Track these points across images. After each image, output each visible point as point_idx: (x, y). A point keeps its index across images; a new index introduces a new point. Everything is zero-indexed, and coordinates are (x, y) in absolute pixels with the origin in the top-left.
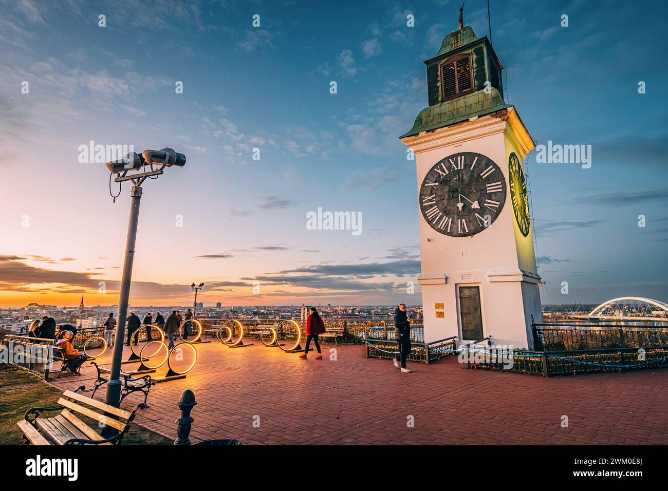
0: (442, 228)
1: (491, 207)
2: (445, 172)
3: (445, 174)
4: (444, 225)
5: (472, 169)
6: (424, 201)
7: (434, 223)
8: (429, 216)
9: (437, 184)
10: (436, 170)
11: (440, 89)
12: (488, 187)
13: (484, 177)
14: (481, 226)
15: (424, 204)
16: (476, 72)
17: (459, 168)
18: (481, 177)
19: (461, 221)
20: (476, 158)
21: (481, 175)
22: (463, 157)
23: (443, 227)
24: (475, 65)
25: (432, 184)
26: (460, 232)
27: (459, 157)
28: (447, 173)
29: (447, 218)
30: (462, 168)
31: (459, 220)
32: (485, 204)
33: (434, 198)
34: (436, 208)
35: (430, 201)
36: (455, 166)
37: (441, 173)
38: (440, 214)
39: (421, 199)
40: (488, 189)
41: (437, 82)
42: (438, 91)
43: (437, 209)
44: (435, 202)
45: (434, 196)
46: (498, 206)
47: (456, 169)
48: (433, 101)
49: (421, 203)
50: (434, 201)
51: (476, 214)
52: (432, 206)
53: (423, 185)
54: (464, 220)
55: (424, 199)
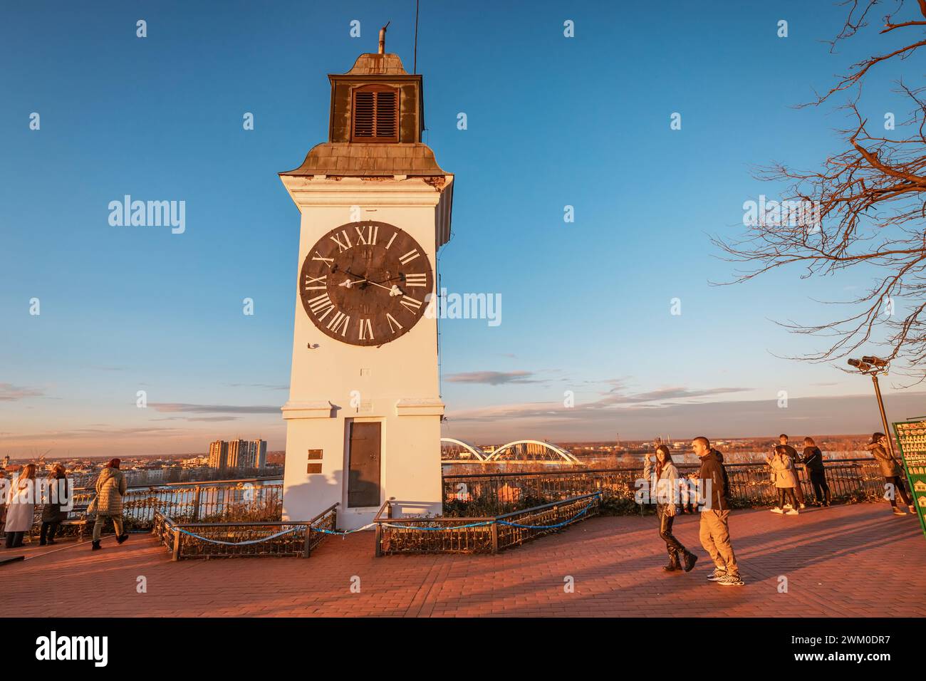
0: (333, 330)
1: (409, 307)
2: (347, 245)
3: (346, 248)
4: (336, 324)
5: (387, 248)
6: (307, 282)
7: (320, 320)
8: (314, 308)
9: (332, 260)
10: (332, 238)
11: (349, 122)
12: (408, 278)
13: (403, 263)
14: (393, 332)
15: (307, 288)
16: (403, 116)
17: (369, 243)
18: (400, 262)
19: (364, 323)
20: (396, 234)
21: (400, 259)
22: (377, 228)
23: (335, 327)
24: (402, 108)
25: (324, 259)
26: (360, 338)
27: (371, 228)
28: (350, 246)
29: (343, 315)
30: (374, 243)
31: (362, 321)
32: (402, 302)
33: (324, 280)
34: (326, 297)
35: (318, 284)
36: (363, 239)
37: (340, 244)
38: (333, 307)
39: (303, 279)
40: (408, 280)
41: (346, 111)
42: (345, 125)
43: (328, 298)
44: (325, 288)
45: (325, 277)
46: (418, 307)
47: (365, 243)
48: (335, 136)
49: (303, 285)
50: (324, 285)
51: (388, 315)
52: (320, 292)
53: (309, 258)
54: (368, 321)
55: (309, 279)
